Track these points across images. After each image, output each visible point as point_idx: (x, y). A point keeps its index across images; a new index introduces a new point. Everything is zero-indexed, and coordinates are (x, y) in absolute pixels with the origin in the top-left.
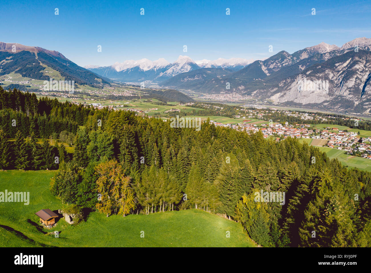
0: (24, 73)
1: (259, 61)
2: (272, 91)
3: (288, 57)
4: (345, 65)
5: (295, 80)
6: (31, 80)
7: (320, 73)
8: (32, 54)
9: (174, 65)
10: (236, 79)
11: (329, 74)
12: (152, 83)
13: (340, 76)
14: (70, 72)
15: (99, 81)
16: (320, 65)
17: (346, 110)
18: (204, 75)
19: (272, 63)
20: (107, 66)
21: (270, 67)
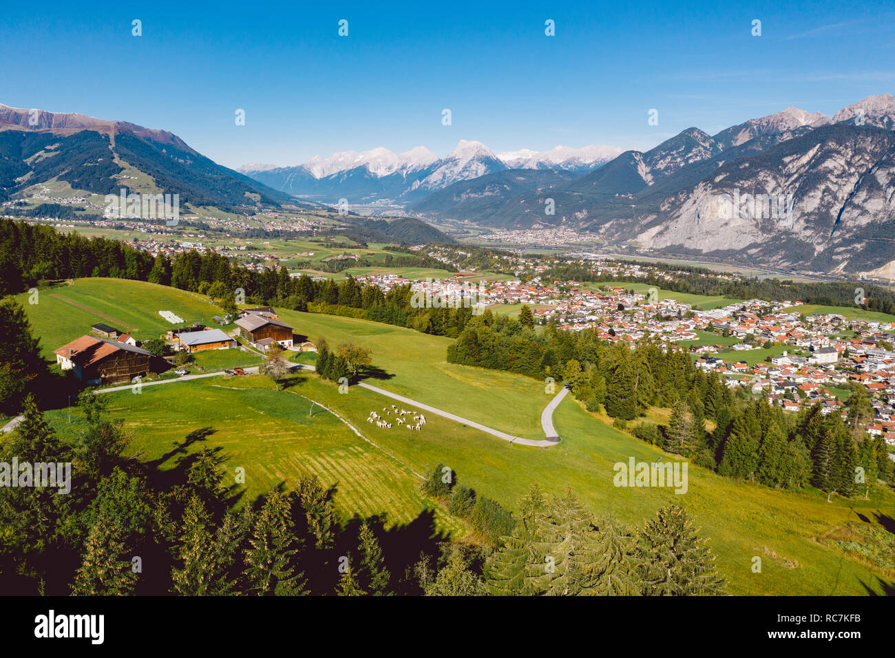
0: (76, 181)
1: (633, 152)
2: (644, 222)
3: (704, 142)
4: (805, 159)
5: (690, 196)
6: (91, 195)
7: (745, 180)
8: (103, 137)
9: (446, 162)
10: (575, 194)
11: (767, 181)
12: (392, 206)
13: (791, 186)
14: (187, 178)
15: (253, 199)
16: (747, 162)
17: (795, 264)
18: (505, 186)
19: (663, 157)
20: (293, 165)
21: (658, 167)
